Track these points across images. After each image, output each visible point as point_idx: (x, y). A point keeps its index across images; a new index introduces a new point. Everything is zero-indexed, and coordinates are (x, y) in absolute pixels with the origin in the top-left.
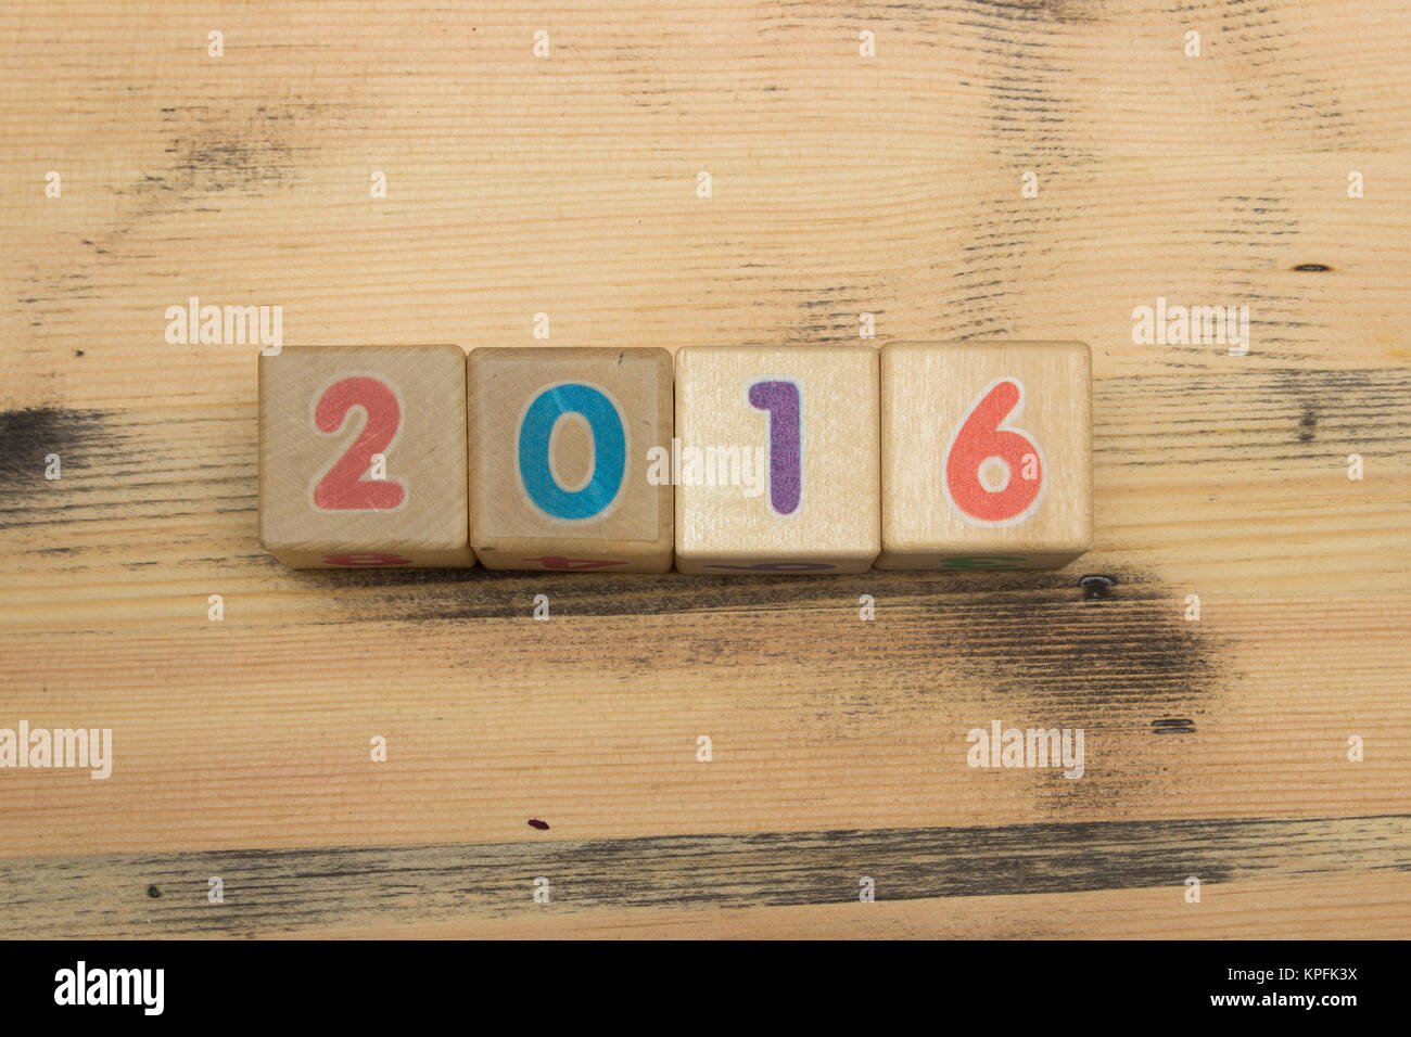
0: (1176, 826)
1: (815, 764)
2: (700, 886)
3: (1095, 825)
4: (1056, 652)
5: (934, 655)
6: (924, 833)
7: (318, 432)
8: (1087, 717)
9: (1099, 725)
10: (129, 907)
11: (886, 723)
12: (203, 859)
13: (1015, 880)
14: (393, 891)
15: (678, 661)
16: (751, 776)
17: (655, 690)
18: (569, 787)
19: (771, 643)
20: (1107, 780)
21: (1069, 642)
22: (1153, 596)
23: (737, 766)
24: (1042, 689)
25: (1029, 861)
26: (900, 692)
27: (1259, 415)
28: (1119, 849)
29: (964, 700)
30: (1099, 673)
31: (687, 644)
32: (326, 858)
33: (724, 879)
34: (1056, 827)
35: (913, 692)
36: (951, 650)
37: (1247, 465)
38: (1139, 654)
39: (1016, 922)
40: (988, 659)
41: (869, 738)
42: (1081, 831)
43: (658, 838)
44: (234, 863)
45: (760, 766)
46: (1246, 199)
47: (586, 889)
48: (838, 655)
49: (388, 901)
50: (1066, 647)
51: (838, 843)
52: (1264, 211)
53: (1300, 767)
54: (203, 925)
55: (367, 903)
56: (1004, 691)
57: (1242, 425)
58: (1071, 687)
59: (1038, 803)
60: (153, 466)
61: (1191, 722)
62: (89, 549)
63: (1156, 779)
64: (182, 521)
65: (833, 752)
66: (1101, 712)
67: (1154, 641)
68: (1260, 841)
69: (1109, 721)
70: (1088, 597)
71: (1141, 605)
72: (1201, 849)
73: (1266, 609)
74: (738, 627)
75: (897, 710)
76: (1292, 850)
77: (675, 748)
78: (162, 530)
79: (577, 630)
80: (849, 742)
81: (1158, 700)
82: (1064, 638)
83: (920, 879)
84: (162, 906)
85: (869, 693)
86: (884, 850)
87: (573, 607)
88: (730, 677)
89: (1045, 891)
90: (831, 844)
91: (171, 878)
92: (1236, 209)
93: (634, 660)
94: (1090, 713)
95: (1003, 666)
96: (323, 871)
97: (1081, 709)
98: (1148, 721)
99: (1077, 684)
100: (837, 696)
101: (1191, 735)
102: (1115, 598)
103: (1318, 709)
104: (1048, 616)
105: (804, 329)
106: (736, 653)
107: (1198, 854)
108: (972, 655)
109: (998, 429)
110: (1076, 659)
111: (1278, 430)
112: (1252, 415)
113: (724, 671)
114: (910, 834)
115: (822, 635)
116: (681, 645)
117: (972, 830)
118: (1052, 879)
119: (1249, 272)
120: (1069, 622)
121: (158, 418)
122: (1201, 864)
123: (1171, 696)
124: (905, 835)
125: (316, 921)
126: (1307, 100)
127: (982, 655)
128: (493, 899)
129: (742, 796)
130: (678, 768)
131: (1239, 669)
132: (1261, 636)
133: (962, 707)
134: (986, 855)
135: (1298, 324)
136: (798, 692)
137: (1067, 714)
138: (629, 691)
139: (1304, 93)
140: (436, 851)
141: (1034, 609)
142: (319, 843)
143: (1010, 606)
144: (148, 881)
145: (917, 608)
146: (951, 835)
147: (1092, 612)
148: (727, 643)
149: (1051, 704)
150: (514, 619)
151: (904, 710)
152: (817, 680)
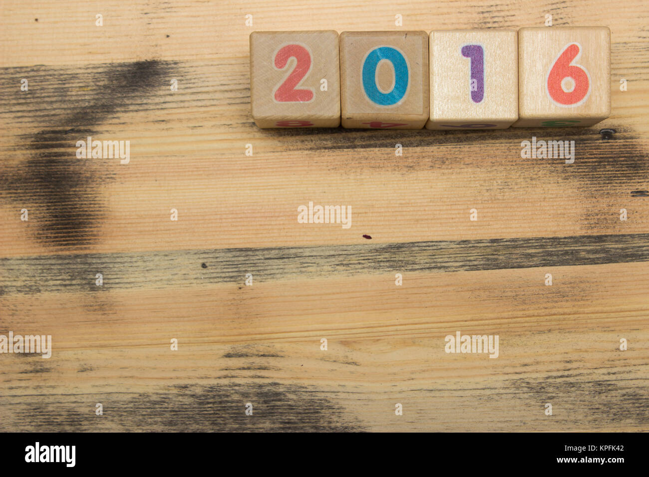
0: (641, 236)
1: (486, 210)
2: (436, 262)
3: (606, 236)
4: (589, 162)
5: (537, 164)
6: (532, 240)
7: (276, 69)
8: (602, 190)
9: (608, 193)
10: (194, 272)
11: (516, 193)
12: (225, 252)
13: (571, 260)
14: (306, 265)
15: (426, 167)
16: (458, 216)
17: (416, 180)
18: (380, 221)
19: (466, 159)
20: (611, 217)
21: (595, 158)
22: (632, 138)
23: (453, 212)
24: (583, 178)
25: (577, 251)
26: (522, 180)
28: (616, 246)
29: (550, 183)
30: (608, 171)
31: (430, 160)
32: (277, 251)
33: (446, 260)
34: (589, 237)
35: (527, 180)
38: (625, 163)
39: (572, 278)
40: (560, 165)
41: (508, 199)
42: (600, 239)
43: (418, 242)
44: (238, 254)
45: (462, 212)
47: (387, 264)
48: (495, 164)
49: (303, 269)
50: (594, 160)
51: (495, 244)
54: (225, 279)
55: (294, 270)
56: (567, 179)
58: (596, 177)
59: (582, 227)
60: (200, 85)
62: (173, 120)
63: (632, 216)
64: (213, 108)
65: (491, 205)
66: (609, 188)
67: (632, 157)
69: (612, 192)
70: (603, 138)
71: (627, 142)
74: (452, 152)
75: (520, 188)
77: (426, 204)
78: (204, 112)
79: (383, 154)
80: (500, 201)
81: (633, 182)
82: (593, 156)
83: (531, 259)
84: (208, 271)
85: (509, 180)
86: (515, 247)
87: (381, 144)
88: (449, 174)
89: (585, 264)
90: (492, 244)
91: (211, 260)
93: (407, 167)
94: (604, 188)
95: (567, 168)
96: (276, 257)
97: (600, 187)
98: (629, 191)
99: (599, 176)
100: (495, 182)
102: (615, 139)
104: (586, 146)
105: (480, 23)
106: (451, 163)
108: (553, 163)
109: (570, 65)
110: (598, 165)
113: (446, 171)
114: (526, 240)
115: (488, 156)
116: (428, 160)
117: (553, 238)
118: (588, 259)
120: (595, 149)
121: (202, 64)
123: (639, 181)
124: (524, 241)
125: (273, 278)
127: (557, 164)
128: (348, 268)
129: (454, 224)
130: (427, 212)
133: (549, 186)
134: (559, 249)
136: (478, 180)
137: (594, 189)
138: (405, 180)
140: (324, 248)
141: (580, 144)
142: (274, 245)
144: (202, 261)
146: (544, 241)
147: (604, 144)
148: (447, 159)
149: (587, 184)
150: (356, 150)
151: (524, 188)
152: (486, 175)
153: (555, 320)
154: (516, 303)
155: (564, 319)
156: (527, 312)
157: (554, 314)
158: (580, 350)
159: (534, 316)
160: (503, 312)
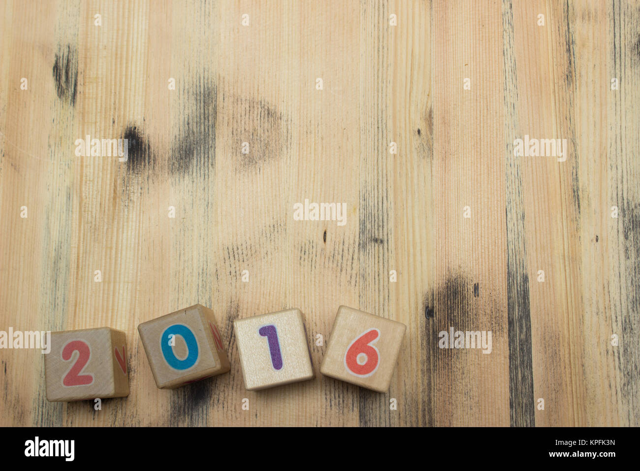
0: (509, 291)
1: (487, 411)
3: (509, 318)
5: (451, 369)
6: (511, 376)
9: (476, 315)
11: (474, 387)
13: (527, 346)
20: (494, 313)
22: (433, 295)
25: (521, 341)
26: (463, 381)
27: (373, 257)
28: (517, 310)
29: (467, 360)
34: (509, 331)
35: (463, 377)
36: (450, 363)
37: (390, 260)
38: (452, 301)
39: (541, 346)
41: (478, 392)
42: (511, 323)
46: (301, 257)
48: (450, 401)
50: (449, 324)
51: (514, 405)
52: (305, 251)
53: (490, 250)
57: (376, 262)
58: (463, 323)
59: (501, 336)
61: (475, 284)
63: (494, 297)
65: (483, 405)
66: (471, 314)
67: (448, 295)
68: (514, 264)
69: (474, 312)
70: (433, 316)
71: (436, 299)
72: (517, 283)
73: (438, 258)
75: (470, 382)
76: (517, 253)
80: (480, 399)
81: (468, 295)
82: (446, 325)
83: (526, 377)
85: (463, 392)
86: (516, 389)
89: (531, 336)
90: (514, 407)
92: (304, 260)
94: (472, 318)
97: (470, 321)
98: (474, 298)
99: (462, 321)
100: (465, 403)
101: (479, 285)
102: (433, 307)
103: (471, 242)
104: (439, 330)
105: (339, 408)
107: (519, 284)
108: (451, 356)
110: (453, 321)
111: (379, 251)
112: (373, 260)
114: (511, 380)
115: (444, 407)
117: (510, 359)
118: (527, 333)
119: (325, 257)
120: (441, 323)
122: (522, 283)
123: (466, 290)
124: (511, 382)
126: (268, 235)
127: (451, 353)
131: (458, 268)
132: (447, 260)
133: (468, 360)
134: (518, 355)
135: (344, 242)
136: (463, 416)
137: (472, 325)
139: (266, 236)
141: (436, 335)
143: (435, 343)
145: (435, 374)
146: (512, 366)
147: (437, 316)
151: (469, 380)
152: (459, 409)
153: (574, 361)
154: (561, 391)
155: (574, 353)
156: (568, 382)
157: (570, 361)
158: (598, 343)
159: (571, 378)
160: (568, 401)
